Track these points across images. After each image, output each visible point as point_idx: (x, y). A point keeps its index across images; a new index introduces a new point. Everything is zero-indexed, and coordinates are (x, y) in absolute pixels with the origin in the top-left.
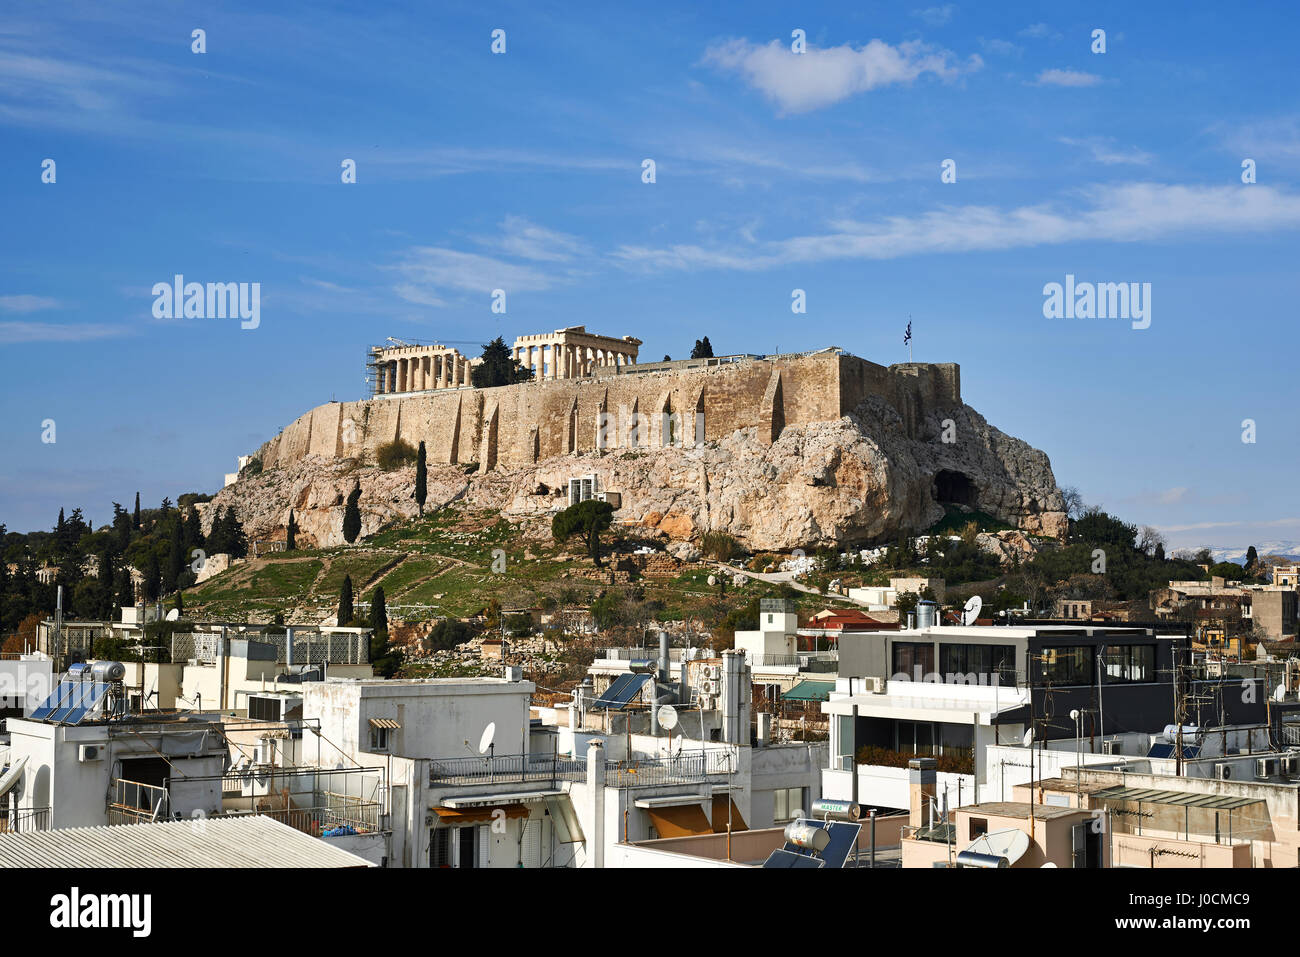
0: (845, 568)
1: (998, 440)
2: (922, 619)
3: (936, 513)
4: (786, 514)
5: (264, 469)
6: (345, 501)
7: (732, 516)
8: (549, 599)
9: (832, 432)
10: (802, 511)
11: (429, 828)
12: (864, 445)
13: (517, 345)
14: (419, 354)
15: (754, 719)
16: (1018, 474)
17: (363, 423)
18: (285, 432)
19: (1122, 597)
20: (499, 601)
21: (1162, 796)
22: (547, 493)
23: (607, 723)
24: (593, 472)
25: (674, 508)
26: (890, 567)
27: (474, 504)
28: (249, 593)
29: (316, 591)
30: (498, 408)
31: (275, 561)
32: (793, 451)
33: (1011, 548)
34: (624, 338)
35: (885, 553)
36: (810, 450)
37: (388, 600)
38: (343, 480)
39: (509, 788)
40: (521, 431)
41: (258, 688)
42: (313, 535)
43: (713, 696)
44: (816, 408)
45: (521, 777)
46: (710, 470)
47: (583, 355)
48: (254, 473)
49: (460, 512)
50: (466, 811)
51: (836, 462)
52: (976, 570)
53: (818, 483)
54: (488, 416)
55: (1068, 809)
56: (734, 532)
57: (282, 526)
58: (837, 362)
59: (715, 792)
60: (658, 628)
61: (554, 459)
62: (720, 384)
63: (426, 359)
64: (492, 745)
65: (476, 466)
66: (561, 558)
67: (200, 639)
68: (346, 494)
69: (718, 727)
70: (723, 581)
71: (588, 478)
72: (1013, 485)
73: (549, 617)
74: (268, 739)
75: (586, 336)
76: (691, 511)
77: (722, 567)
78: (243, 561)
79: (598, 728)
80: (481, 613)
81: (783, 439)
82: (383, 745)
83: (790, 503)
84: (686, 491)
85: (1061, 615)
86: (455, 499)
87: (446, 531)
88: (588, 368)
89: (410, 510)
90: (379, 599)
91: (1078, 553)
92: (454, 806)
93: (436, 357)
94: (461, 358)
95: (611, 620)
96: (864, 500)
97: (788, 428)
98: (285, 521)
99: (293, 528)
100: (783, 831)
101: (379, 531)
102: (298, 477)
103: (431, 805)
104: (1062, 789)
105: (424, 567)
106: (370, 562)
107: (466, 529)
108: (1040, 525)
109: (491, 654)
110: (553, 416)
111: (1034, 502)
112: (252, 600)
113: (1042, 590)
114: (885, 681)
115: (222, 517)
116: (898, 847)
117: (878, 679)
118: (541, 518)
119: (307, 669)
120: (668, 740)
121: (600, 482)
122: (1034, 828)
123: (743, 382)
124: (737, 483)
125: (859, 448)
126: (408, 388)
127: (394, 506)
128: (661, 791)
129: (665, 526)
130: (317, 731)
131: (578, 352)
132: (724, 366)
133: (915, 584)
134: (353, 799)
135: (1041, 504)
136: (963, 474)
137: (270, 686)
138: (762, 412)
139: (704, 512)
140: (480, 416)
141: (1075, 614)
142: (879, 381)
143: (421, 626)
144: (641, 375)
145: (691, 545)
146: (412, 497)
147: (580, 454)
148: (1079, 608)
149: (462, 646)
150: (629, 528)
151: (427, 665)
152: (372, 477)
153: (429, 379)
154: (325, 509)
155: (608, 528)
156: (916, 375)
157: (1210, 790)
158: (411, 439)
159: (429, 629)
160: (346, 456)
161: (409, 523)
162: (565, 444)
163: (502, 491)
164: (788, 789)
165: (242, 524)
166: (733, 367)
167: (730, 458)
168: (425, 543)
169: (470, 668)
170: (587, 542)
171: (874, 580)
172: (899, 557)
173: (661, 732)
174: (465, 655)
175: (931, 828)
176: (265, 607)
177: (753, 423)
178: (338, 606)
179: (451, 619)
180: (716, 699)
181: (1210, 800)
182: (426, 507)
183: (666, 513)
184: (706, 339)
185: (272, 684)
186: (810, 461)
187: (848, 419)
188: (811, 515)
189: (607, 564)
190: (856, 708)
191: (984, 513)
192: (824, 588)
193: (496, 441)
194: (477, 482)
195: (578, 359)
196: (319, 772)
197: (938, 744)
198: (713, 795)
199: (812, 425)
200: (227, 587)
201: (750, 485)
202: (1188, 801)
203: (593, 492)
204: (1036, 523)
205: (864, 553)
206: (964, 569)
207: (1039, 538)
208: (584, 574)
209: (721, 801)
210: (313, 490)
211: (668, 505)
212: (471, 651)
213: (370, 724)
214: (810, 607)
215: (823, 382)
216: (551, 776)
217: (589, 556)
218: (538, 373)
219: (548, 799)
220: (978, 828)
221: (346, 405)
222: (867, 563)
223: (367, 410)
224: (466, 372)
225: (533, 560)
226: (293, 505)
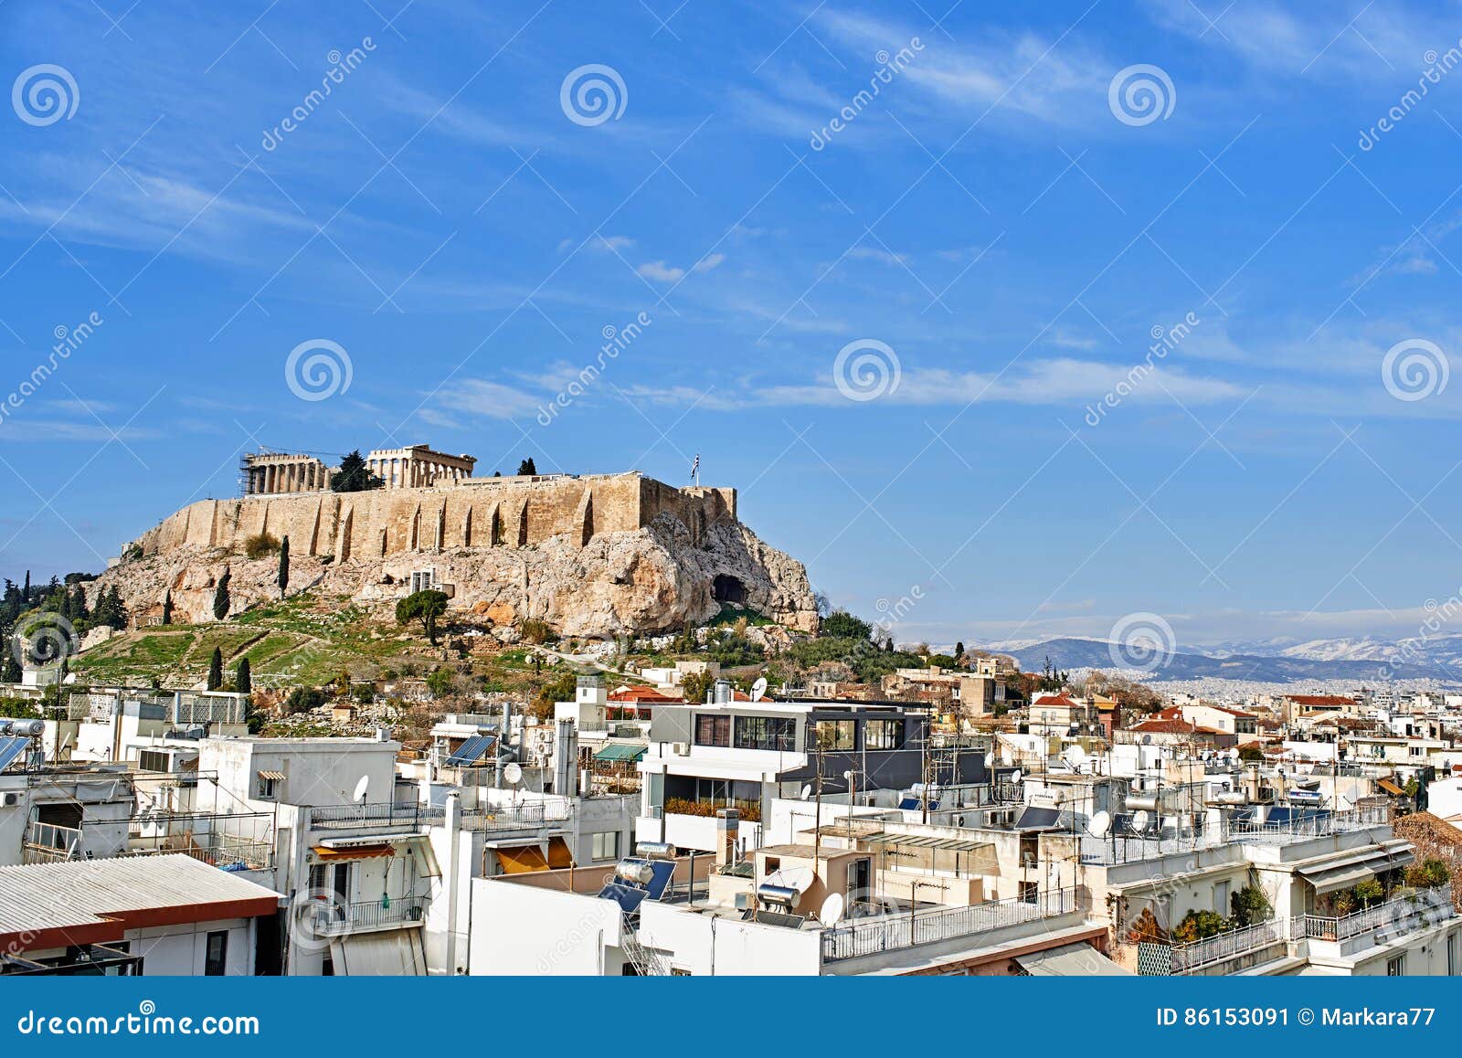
0: (639, 652)
1: (765, 552)
2: (719, 695)
3: (713, 608)
4: (592, 607)
5: (145, 554)
6: (217, 584)
7: (547, 606)
8: (391, 672)
9: (632, 541)
10: (605, 604)
11: (309, 864)
12: (657, 551)
13: (370, 457)
14: (286, 462)
15: (579, 775)
16: (780, 579)
17: (234, 519)
18: (165, 523)
19: (860, 681)
20: (350, 672)
21: (914, 840)
22: (392, 582)
23: (459, 776)
24: (432, 566)
25: (499, 599)
26: (675, 652)
27: (329, 590)
28: (128, 661)
29: (188, 660)
30: (352, 510)
31: (152, 634)
32: (600, 555)
33: (774, 640)
34: (462, 456)
35: (672, 641)
36: (613, 555)
37: (252, 669)
38: (215, 566)
39: (378, 830)
40: (371, 530)
41: (148, 743)
42: (187, 612)
43: (547, 756)
44: (619, 520)
45: (389, 821)
46: (530, 568)
47: (427, 469)
48: (135, 557)
49: (316, 596)
50: (342, 851)
51: (635, 564)
52: (744, 656)
53: (619, 581)
54: (344, 516)
55: (842, 851)
56: (549, 620)
57: (159, 604)
58: (639, 483)
59: (551, 836)
60: (483, 698)
61: (399, 554)
62: (541, 498)
63: (291, 466)
64: (365, 795)
65: (332, 558)
66: (403, 638)
67: (94, 700)
68: (218, 579)
69: (550, 782)
70: (539, 662)
71: (427, 571)
72: (775, 588)
73: (392, 687)
74: (166, 788)
75: (430, 453)
76: (513, 601)
77: (538, 649)
78: (123, 632)
79: (451, 781)
80: (332, 682)
81: (591, 544)
82: (269, 793)
83: (596, 597)
84: (509, 585)
85: (812, 693)
86: (313, 584)
87: (304, 612)
88: (430, 480)
89: (273, 593)
90: (244, 668)
91: (826, 644)
92: (331, 846)
93: (301, 464)
94: (322, 466)
95: (445, 690)
96: (656, 597)
97: (596, 536)
98: (162, 599)
99: (170, 606)
100: (614, 868)
101: (246, 610)
102: (175, 562)
103: (312, 846)
104: (835, 834)
105: (284, 642)
106: (236, 636)
107: (321, 611)
108: (796, 622)
109: (341, 717)
110: (399, 518)
111: (792, 602)
112: (131, 667)
113: (797, 673)
114: (689, 746)
115: (106, 595)
116: (706, 880)
117: (684, 744)
118: (386, 604)
119: (192, 727)
120: (512, 792)
121: (437, 575)
122: (817, 865)
123: (560, 497)
124: (553, 580)
125: (653, 554)
126: (275, 489)
127: (260, 590)
128: (507, 834)
129: (491, 613)
130: (215, 781)
131: (423, 465)
132: (545, 483)
133: (696, 667)
134: (245, 839)
135: (798, 605)
136: (737, 579)
137: (158, 742)
138: (575, 522)
139: (524, 603)
140: (337, 516)
141: (823, 693)
142: (672, 500)
143: (281, 692)
144: (475, 487)
145: (512, 630)
146: (275, 582)
147: (421, 551)
148: (826, 689)
149: (316, 710)
150: (461, 614)
151: (285, 725)
152: (241, 564)
153: (295, 482)
154: (198, 590)
155: (443, 613)
156: (702, 496)
157: (950, 835)
158: (276, 533)
159: (288, 695)
160: (218, 546)
161: (271, 604)
162: (409, 543)
163: (354, 580)
164: (604, 833)
165: (123, 601)
166: (553, 483)
167: (547, 559)
168: (285, 621)
169: (323, 728)
170: (425, 625)
171: (663, 662)
172: (683, 644)
173: (504, 785)
174: (319, 718)
175: (734, 865)
176: (142, 672)
177: (568, 530)
178: (208, 673)
179: (308, 687)
180: (549, 759)
181: (951, 844)
182: (287, 592)
183: (492, 602)
184: (531, 460)
185: (161, 740)
186: (614, 564)
187: (645, 530)
188: (613, 608)
189: (441, 644)
190: (666, 767)
191: (752, 611)
192: (622, 668)
193: (350, 538)
194: (332, 572)
195: (422, 472)
196: (215, 816)
197: (731, 796)
198: (550, 838)
199: (616, 535)
200: (108, 655)
201: (563, 581)
202: (933, 844)
203: (431, 583)
204: (794, 619)
205: (655, 640)
206: (735, 655)
207: (795, 631)
208: (422, 652)
209: (557, 842)
210: (188, 573)
211: (494, 595)
212: (323, 714)
213: (260, 775)
214: (610, 683)
215: (626, 500)
216: (413, 821)
217: (426, 636)
218: (388, 482)
219: (412, 840)
220: (772, 866)
221: (220, 502)
222: (657, 648)
223: (239, 507)
224: (326, 478)
225: (379, 639)
226: (170, 586)
